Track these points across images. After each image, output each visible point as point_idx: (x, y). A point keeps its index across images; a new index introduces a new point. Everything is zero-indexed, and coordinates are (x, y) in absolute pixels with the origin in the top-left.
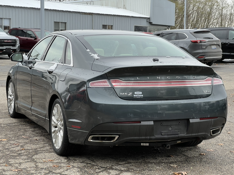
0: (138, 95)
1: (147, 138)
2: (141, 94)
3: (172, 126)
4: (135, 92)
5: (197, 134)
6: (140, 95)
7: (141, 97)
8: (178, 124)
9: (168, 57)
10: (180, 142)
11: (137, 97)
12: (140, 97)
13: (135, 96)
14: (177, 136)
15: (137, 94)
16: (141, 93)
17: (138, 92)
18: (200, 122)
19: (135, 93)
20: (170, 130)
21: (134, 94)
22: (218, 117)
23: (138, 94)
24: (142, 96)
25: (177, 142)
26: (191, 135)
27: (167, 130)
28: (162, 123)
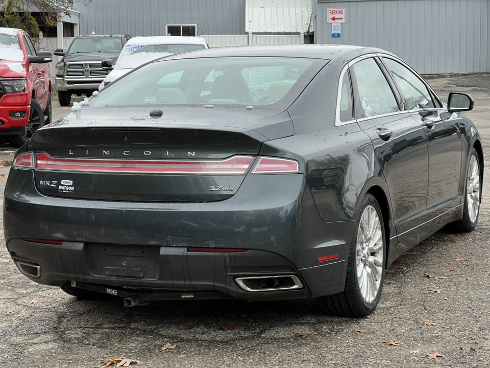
0: (66, 186)
1: (78, 276)
2: (71, 186)
3: (127, 259)
4: (62, 181)
5: (187, 283)
6: (69, 186)
7: (71, 190)
8: (140, 255)
9: (209, 106)
10: (193, 296)
11: (64, 190)
12: (68, 190)
13: (60, 188)
14: (137, 280)
15: (64, 185)
16: (71, 183)
17: (67, 181)
18: (187, 256)
19: (62, 183)
20: (124, 266)
21: (59, 184)
22: (248, 249)
23: (67, 184)
24: (73, 188)
25: (183, 297)
26: (171, 282)
27: (118, 267)
28: (105, 250)
